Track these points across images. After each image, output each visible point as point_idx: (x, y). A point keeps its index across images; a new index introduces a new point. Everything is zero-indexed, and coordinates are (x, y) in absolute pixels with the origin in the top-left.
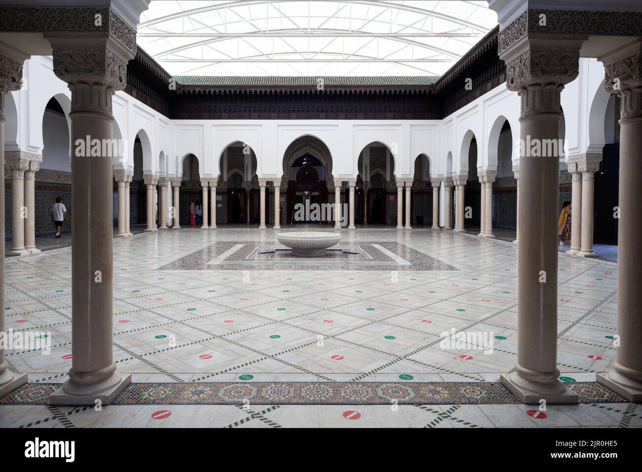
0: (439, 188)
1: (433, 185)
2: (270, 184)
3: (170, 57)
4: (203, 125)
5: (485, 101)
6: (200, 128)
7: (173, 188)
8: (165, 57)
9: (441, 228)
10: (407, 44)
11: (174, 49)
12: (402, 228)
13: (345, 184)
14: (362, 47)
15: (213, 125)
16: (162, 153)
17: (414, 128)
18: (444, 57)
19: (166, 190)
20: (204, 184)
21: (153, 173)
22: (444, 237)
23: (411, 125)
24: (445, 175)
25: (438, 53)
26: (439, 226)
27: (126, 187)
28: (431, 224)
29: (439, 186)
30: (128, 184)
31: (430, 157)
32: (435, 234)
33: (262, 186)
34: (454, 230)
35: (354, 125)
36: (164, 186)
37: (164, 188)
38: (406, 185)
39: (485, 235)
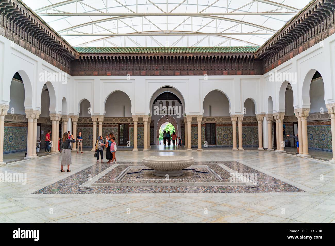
0: (262, 122)
1: (258, 119)
2: (140, 119)
3: (70, 32)
4: (94, 79)
5: (297, 60)
6: (92, 81)
7: (72, 123)
8: (66, 33)
9: (265, 149)
10: (237, 24)
11: (73, 27)
12: (236, 149)
13: (194, 119)
14: (204, 26)
15: (101, 79)
16: (64, 99)
17: (243, 81)
18: (264, 31)
19: (67, 124)
20: (94, 120)
21: (57, 112)
22: (268, 157)
23: (241, 79)
24: (267, 113)
25: (260, 29)
26: (263, 148)
27: (34, 122)
28: (257, 147)
29: (262, 120)
30: (36, 120)
31: (255, 101)
32: (260, 153)
33: (135, 121)
34: (276, 151)
35: (200, 79)
36: (66, 121)
37: (65, 123)
38: (239, 120)
39: (303, 155)
